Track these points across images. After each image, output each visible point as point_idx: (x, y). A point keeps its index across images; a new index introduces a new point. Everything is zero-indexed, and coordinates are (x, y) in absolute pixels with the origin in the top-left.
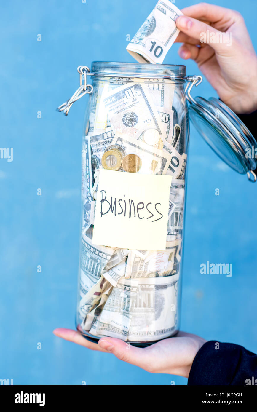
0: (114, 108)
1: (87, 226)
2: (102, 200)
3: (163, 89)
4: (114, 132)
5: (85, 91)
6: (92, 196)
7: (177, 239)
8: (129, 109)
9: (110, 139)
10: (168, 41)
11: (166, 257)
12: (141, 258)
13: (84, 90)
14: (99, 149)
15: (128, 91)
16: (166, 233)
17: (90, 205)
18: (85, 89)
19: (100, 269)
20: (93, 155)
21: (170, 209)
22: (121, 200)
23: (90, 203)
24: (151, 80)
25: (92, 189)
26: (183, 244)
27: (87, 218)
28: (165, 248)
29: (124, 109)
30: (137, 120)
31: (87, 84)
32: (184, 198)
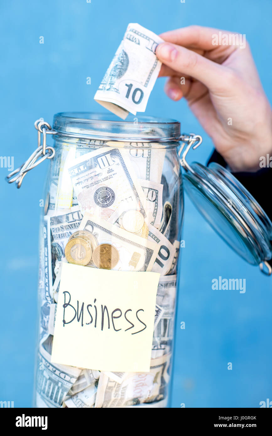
0: (83, 180)
1: (45, 335)
2: (65, 304)
3: (150, 155)
4: (82, 212)
5: (44, 155)
6: (52, 297)
7: (164, 354)
8: (103, 183)
9: (77, 222)
10: (148, 80)
11: (151, 378)
12: (116, 382)
13: (42, 153)
14: (62, 234)
15: (102, 159)
16: (151, 347)
17: (49, 308)
18: (44, 153)
19: (61, 395)
20: (53, 242)
21: (157, 315)
22: (91, 305)
23: (48, 305)
24: (133, 144)
25: (52, 289)
26: (173, 360)
27: (45, 325)
28: (150, 368)
29: (97, 183)
30: (113, 197)
31: (46, 147)
32: (174, 299)
